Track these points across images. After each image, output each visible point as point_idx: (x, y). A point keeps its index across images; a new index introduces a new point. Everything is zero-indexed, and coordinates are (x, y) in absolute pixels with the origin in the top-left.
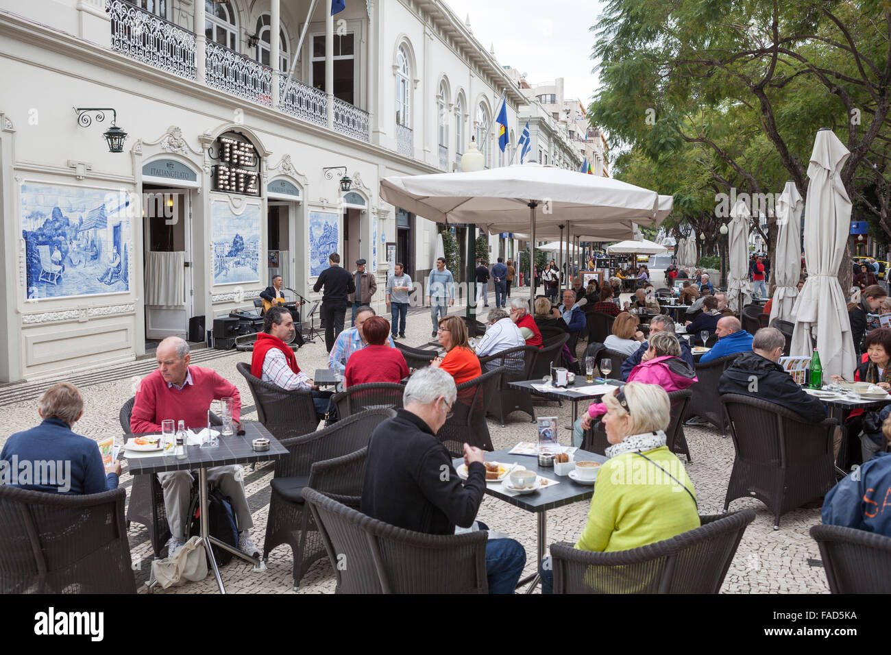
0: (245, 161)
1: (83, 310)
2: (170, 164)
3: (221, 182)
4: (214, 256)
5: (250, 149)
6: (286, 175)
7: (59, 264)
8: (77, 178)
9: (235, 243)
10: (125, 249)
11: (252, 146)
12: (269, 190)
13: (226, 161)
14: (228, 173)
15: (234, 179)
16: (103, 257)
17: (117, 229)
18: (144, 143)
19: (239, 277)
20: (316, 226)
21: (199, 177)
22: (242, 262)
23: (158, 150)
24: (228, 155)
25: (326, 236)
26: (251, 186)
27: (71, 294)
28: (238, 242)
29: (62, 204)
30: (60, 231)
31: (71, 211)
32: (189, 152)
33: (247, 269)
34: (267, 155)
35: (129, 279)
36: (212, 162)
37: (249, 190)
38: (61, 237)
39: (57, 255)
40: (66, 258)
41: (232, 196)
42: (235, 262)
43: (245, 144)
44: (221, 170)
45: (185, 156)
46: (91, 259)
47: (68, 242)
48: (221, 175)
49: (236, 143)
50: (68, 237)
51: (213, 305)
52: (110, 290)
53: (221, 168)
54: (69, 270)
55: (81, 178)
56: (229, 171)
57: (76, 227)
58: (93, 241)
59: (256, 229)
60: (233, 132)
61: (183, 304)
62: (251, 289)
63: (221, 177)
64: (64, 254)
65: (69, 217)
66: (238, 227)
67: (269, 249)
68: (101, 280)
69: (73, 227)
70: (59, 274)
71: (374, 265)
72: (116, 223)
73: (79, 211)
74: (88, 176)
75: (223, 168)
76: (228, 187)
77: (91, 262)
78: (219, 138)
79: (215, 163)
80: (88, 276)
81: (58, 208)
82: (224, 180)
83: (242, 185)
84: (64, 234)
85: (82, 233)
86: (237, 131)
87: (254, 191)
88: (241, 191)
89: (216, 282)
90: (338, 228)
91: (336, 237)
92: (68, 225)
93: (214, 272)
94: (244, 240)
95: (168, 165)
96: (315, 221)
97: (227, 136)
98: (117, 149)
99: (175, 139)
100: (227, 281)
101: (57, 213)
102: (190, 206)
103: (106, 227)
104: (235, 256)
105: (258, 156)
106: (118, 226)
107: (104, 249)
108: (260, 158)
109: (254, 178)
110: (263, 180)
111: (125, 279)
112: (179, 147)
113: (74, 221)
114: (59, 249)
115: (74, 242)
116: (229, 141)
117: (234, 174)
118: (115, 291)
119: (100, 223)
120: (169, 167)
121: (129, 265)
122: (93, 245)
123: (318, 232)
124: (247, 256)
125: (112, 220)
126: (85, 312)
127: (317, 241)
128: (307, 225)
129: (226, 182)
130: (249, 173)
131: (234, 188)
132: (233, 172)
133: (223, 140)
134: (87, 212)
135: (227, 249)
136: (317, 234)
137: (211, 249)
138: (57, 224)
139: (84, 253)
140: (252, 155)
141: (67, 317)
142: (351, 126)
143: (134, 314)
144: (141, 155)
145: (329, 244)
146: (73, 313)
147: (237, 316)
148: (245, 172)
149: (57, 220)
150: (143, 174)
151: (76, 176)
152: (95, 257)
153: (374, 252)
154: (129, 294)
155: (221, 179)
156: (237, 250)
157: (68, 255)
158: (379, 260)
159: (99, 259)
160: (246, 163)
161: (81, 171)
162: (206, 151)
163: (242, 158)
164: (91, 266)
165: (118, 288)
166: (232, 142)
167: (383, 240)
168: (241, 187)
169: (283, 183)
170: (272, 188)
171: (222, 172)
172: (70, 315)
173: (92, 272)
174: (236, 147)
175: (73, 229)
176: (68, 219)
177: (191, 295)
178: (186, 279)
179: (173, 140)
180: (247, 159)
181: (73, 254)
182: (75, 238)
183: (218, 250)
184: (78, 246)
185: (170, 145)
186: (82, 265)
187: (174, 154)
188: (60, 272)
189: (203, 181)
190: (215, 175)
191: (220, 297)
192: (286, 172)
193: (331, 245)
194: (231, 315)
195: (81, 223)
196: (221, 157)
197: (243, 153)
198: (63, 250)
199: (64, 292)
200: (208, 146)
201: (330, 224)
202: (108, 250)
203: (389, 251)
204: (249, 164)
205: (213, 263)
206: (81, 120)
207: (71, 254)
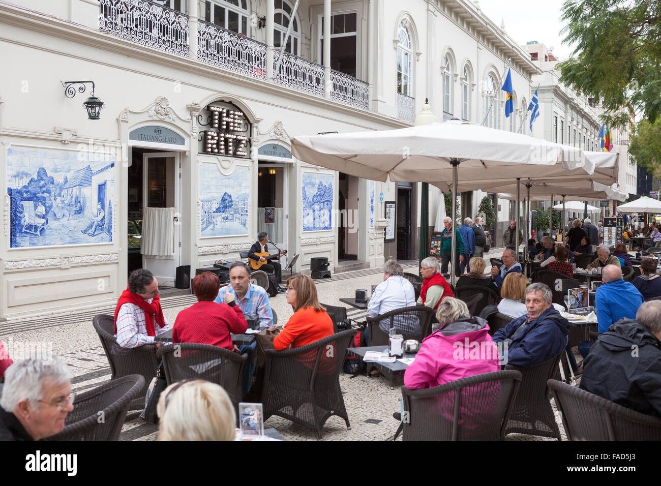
0: (234, 127)
1: (65, 258)
2: (158, 130)
3: (210, 146)
4: (201, 212)
5: (239, 116)
6: (278, 140)
7: (43, 218)
8: (63, 142)
9: (223, 200)
10: (109, 205)
11: (242, 114)
12: (259, 153)
13: (215, 127)
14: (217, 138)
15: (222, 143)
16: (87, 212)
17: (101, 188)
18: (130, 112)
19: (228, 231)
20: (309, 186)
21: (187, 141)
22: (230, 218)
23: (145, 117)
24: (216, 121)
25: (320, 195)
26: (240, 149)
27: (54, 244)
28: (226, 200)
29: (48, 165)
30: (44, 189)
31: (56, 171)
32: (176, 119)
33: (235, 224)
34: (258, 122)
35: (112, 231)
36: (199, 128)
37: (238, 153)
38: (45, 194)
39: (41, 209)
40: (50, 212)
41: (221, 158)
42: (223, 218)
43: (234, 111)
44: (209, 135)
45: (173, 122)
46: (75, 213)
47: (52, 199)
48: (209, 139)
49: (225, 111)
50: (53, 194)
51: (199, 255)
52: (93, 241)
53: (210, 133)
54: (52, 223)
55: (66, 142)
56: (218, 135)
57: (60, 185)
58: (77, 198)
59: (246, 187)
60: (223, 101)
61: (172, 254)
62: (239, 242)
63: (209, 141)
65: (54, 177)
66: (226, 186)
67: (259, 206)
68: (85, 232)
69: (58, 185)
70: (42, 227)
71: (372, 221)
72: (101, 182)
73: (65, 171)
74: (73, 140)
75: (212, 133)
76: (216, 151)
77: (75, 217)
78: (208, 107)
79: (204, 129)
80: (72, 228)
81: (43, 168)
82: (212, 144)
83: (231, 148)
84: (48, 192)
85: (66, 190)
86: (227, 101)
87: (243, 154)
88: (230, 154)
89: (203, 235)
90: (333, 188)
91: (330, 195)
92: (53, 183)
93: (201, 227)
94: (232, 197)
95: (155, 131)
96: (308, 181)
97: (217, 104)
98: (95, 117)
99: (162, 108)
100: (215, 235)
101: (42, 173)
102: (180, 168)
103: (90, 185)
104: (223, 212)
105: (248, 123)
106: (103, 185)
107: (88, 204)
108: (251, 124)
109: (244, 142)
110: (253, 143)
111: (109, 231)
112: (167, 115)
113: (59, 179)
114: (44, 204)
115: (59, 198)
116: (218, 109)
117: (222, 139)
118: (98, 242)
119: (83, 181)
120: (157, 133)
121: (113, 219)
122: (77, 201)
123: (312, 192)
124: (236, 212)
125: (97, 180)
126: (68, 260)
127: (311, 199)
128: (300, 184)
129: (215, 146)
130: (239, 137)
131: (222, 151)
132: (222, 137)
133: (212, 108)
134: (72, 172)
135: (215, 206)
136: (310, 192)
137: (198, 205)
138: (42, 183)
139: (68, 208)
140: (241, 122)
141: (49, 264)
142: (349, 95)
143: (117, 263)
144: (127, 122)
145: (324, 202)
146: (56, 260)
147: (220, 267)
148: (235, 137)
149: (42, 179)
150: (130, 139)
151: (62, 141)
152: (79, 211)
153: (372, 210)
154: (113, 244)
155: (209, 143)
156: (226, 207)
157: (52, 209)
158: (377, 217)
159: (83, 214)
160: (236, 129)
161: (66, 136)
162: (195, 119)
163: (232, 124)
164: (74, 220)
165: (102, 239)
166: (221, 110)
167: (381, 199)
168: (230, 150)
169: (275, 147)
170: (262, 151)
171: (210, 137)
172: (53, 263)
173: (75, 225)
174: (225, 115)
175: (58, 187)
176: (53, 178)
177: (180, 246)
178: (174, 232)
179: (160, 109)
180: (236, 125)
181: (57, 209)
182: (60, 195)
183: (205, 207)
184: (63, 202)
185: (157, 113)
186: (65, 219)
187: (161, 121)
188: (43, 225)
189: (192, 145)
190: (204, 139)
191: (207, 249)
192: (278, 137)
193: (326, 203)
194: (215, 265)
195: (66, 181)
196: (211, 124)
197: (232, 120)
198: (47, 205)
199: (47, 242)
200: (197, 114)
201: (324, 184)
202: (92, 205)
203: (387, 209)
204: (239, 129)
205: (201, 218)
206: (67, 91)
207: (55, 209)
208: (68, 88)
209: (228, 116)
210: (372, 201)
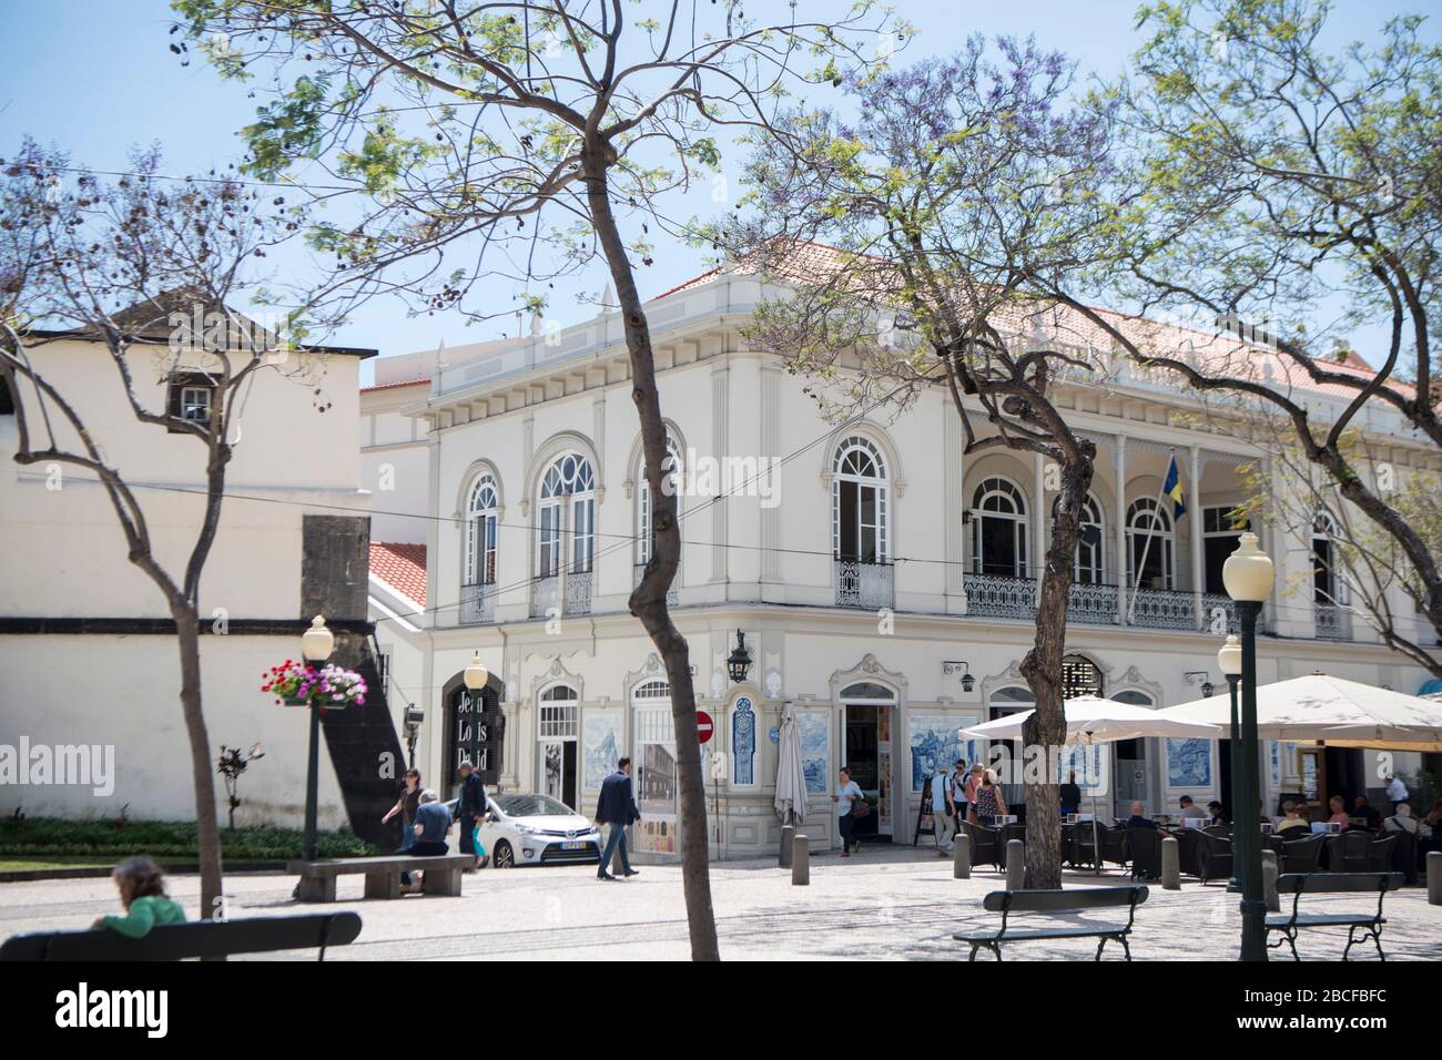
0: (1085, 679)
5: (1090, 667)
6: (1134, 687)
7: (932, 769)
8: (943, 708)
11: (1092, 665)
17: (971, 744)
18: (991, 678)
23: (1003, 680)
25: (1192, 744)
29: (934, 728)
30: (933, 746)
31: (940, 732)
34: (1110, 672)
38: (933, 750)
39: (931, 762)
40: (936, 764)
43: (1084, 663)
47: (938, 754)
50: (938, 750)
55: (946, 708)
57: (943, 743)
58: (954, 753)
64: (935, 761)
65: (938, 736)
69: (941, 743)
73: (945, 732)
74: (949, 707)
81: (932, 730)
84: (935, 748)
85: (946, 746)
92: (938, 742)
98: (968, 689)
101: (931, 733)
103: (963, 742)
105: (1100, 672)
108: (1102, 672)
109: (1096, 693)
110: (1106, 694)
112: (1019, 677)
113: (942, 739)
114: (932, 758)
115: (942, 753)
116: (1068, 665)
117: (1073, 692)
119: (959, 740)
120: (1013, 693)
122: (954, 755)
123: (1180, 741)
125: (967, 738)
127: (1178, 749)
130: (1090, 689)
134: (950, 732)
136: (1178, 742)
138: (931, 742)
139: (948, 761)
140: (1092, 673)
144: (989, 687)
145: (1198, 752)
148: (1086, 689)
149: (931, 739)
150: (991, 701)
153: (1275, 762)
158: (1284, 772)
161: (945, 703)
166: (1071, 664)
167: (1291, 747)
169: (1131, 694)
170: (1116, 700)
174: (1074, 669)
176: (938, 738)
181: (941, 762)
182: (942, 751)
184: (944, 756)
187: (1017, 682)
188: (932, 774)
192: (1134, 683)
193: (1200, 754)
195: (946, 740)
206: (946, 670)
207: (939, 762)
208: (947, 666)
209: (1077, 670)
210: (1274, 751)
